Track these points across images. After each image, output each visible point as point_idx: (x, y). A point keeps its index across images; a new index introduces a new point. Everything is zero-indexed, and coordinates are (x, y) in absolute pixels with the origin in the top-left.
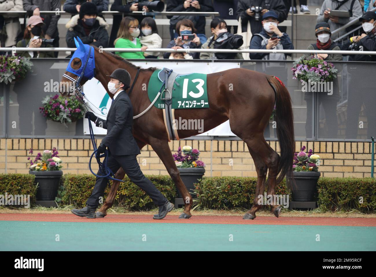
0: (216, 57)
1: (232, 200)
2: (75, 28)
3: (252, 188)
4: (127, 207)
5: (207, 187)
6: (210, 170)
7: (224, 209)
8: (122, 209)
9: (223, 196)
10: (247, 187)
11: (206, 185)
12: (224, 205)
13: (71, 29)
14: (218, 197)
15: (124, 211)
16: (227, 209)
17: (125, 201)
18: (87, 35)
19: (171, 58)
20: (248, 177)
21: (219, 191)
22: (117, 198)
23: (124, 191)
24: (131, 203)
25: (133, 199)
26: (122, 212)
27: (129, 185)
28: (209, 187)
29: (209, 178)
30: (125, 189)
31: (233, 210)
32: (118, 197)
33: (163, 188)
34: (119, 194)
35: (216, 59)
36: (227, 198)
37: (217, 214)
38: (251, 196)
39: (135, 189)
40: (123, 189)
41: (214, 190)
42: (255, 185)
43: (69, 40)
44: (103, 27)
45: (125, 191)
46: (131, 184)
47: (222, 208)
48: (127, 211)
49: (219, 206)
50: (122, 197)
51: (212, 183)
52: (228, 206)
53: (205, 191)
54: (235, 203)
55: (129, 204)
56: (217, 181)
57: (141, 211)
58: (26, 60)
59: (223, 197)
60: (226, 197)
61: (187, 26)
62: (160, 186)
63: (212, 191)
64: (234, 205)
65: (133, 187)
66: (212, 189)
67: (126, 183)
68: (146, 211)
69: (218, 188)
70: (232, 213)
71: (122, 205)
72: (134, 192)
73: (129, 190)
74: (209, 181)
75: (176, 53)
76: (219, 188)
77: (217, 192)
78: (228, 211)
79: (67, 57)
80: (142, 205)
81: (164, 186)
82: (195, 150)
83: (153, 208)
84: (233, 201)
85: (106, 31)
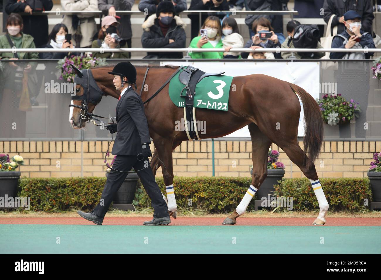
0: (295, 57)
1: (312, 202)
2: (152, 28)
3: (332, 189)
4: (206, 210)
5: (286, 189)
6: (291, 172)
7: (304, 211)
8: (201, 211)
9: (303, 197)
10: (327, 188)
11: (285, 187)
12: (304, 206)
13: (147, 30)
14: (298, 199)
15: (203, 214)
17: (204, 203)
18: (164, 36)
19: (250, 57)
20: (329, 178)
21: (299, 192)
23: (203, 193)
24: (210, 205)
25: (211, 202)
26: (201, 215)
27: (208, 187)
28: (289, 188)
29: (289, 179)
30: (203, 191)
31: (314, 212)
32: (197, 200)
33: (243, 190)
34: (197, 197)
35: (295, 59)
36: (308, 199)
37: (297, 216)
39: (214, 191)
40: (202, 191)
41: (294, 192)
42: (335, 186)
43: (144, 40)
44: (180, 27)
46: (210, 186)
48: (206, 213)
49: (299, 208)
50: (201, 199)
51: (292, 185)
52: (308, 208)
53: (285, 192)
54: (316, 205)
55: (208, 206)
56: (297, 183)
57: (220, 214)
58: (102, 61)
59: (303, 199)
60: (306, 198)
62: (239, 188)
63: (292, 192)
64: (315, 207)
65: (212, 190)
66: (292, 191)
67: (205, 186)
68: (225, 213)
69: (298, 189)
70: (312, 214)
71: (201, 208)
72: (213, 194)
73: (208, 192)
74: (289, 182)
75: (255, 53)
77: (297, 194)
78: (308, 212)
79: (144, 58)
80: (221, 208)
81: (243, 188)
82: (275, 151)
83: (232, 210)
84: (314, 203)
85: (183, 30)
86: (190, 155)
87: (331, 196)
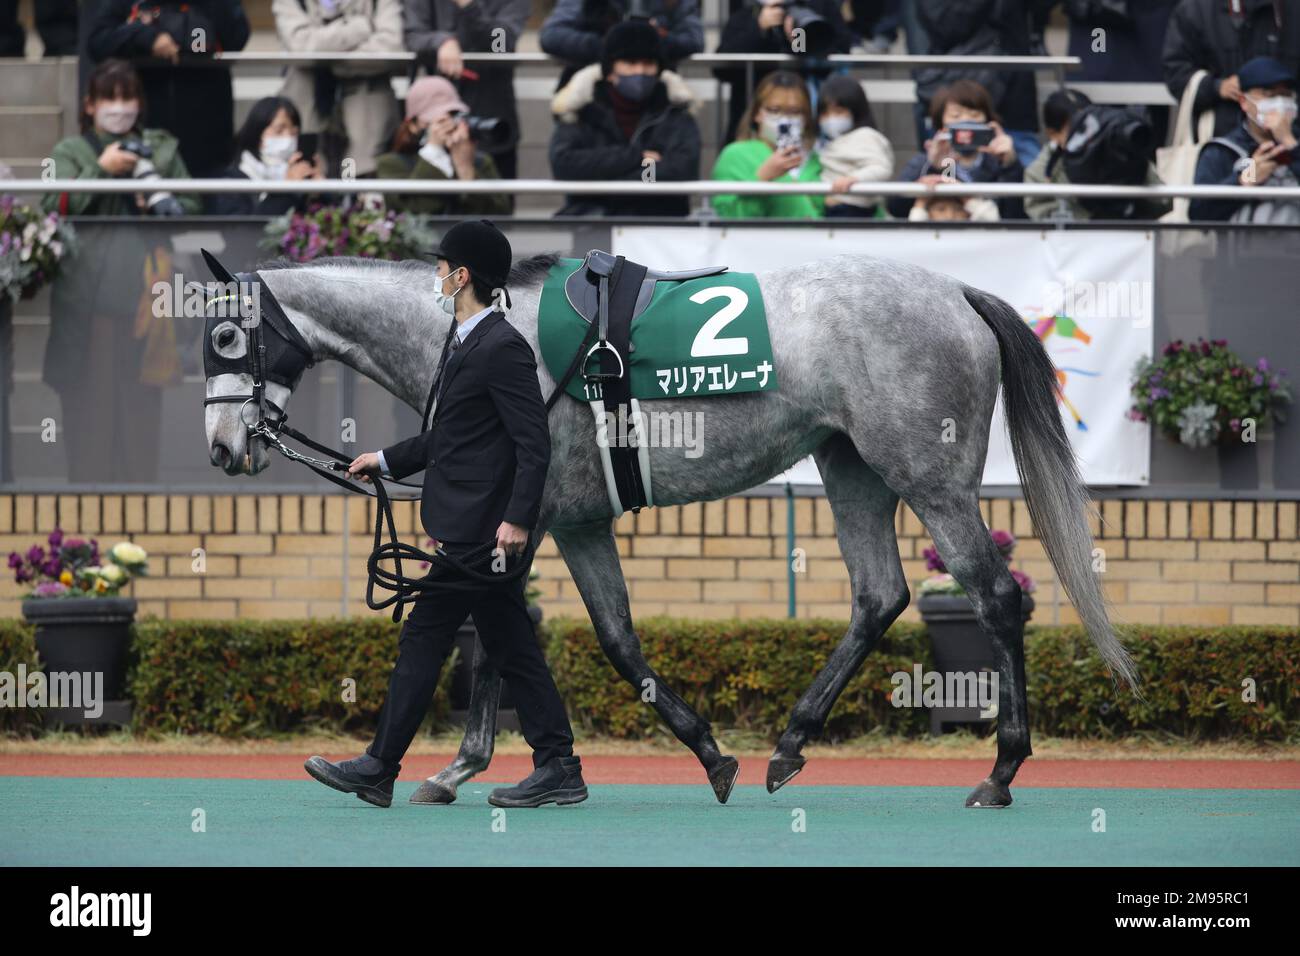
0: (1070, 214)
1: (1127, 707)
2: (584, 112)
3: (1195, 662)
4: (765, 731)
5: (1039, 662)
6: (1052, 604)
7: (1100, 737)
8: (749, 737)
9: (1096, 690)
10: (1178, 660)
11: (1036, 654)
12: (1100, 722)
13: (569, 118)
14: (1078, 695)
15: (754, 745)
16: (1109, 737)
17: (758, 709)
18: (626, 141)
19: (917, 214)
20: (1183, 627)
21: (1083, 674)
22: (732, 702)
23: (756, 676)
24: (778, 717)
25: (784, 704)
26: (749, 748)
27: (773, 655)
28: (1049, 660)
29: (1047, 629)
30: (757, 669)
31: (1131, 741)
32: (734, 698)
33: (891, 663)
34: (736, 687)
35: (1070, 220)
36: (1111, 699)
37: (1076, 755)
38: (1191, 692)
39: (794, 668)
40: (753, 669)
41: (1066, 672)
42: (1204, 654)
43: (560, 154)
44: (681, 107)
45: (759, 678)
46: (778, 651)
47: (1095, 733)
48: (765, 744)
49: (1083, 727)
50: (748, 695)
51: (1057, 648)
52: (1113, 727)
53: (1035, 673)
54: (1139, 717)
55: (771, 719)
56: (1077, 641)
57: (815, 745)
58: (413, 223)
59: (1096, 696)
60: (1107, 693)
61: (967, 104)
62: (880, 658)
63: (1059, 674)
64: (1135, 723)
65: (787, 663)
66: (1058, 669)
67: (762, 649)
68: (830, 743)
69: (1078, 663)
70: (1126, 749)
71: (748, 725)
72: (788, 680)
73: (772, 673)
74: (1047, 640)
75: (933, 201)
76: (1083, 666)
77: (1075, 679)
78: (1113, 741)
81: (894, 659)
82: (1001, 535)
83: (854, 733)
84: (1132, 710)
85: (690, 121)
86: (714, 546)
87: (1192, 688)
